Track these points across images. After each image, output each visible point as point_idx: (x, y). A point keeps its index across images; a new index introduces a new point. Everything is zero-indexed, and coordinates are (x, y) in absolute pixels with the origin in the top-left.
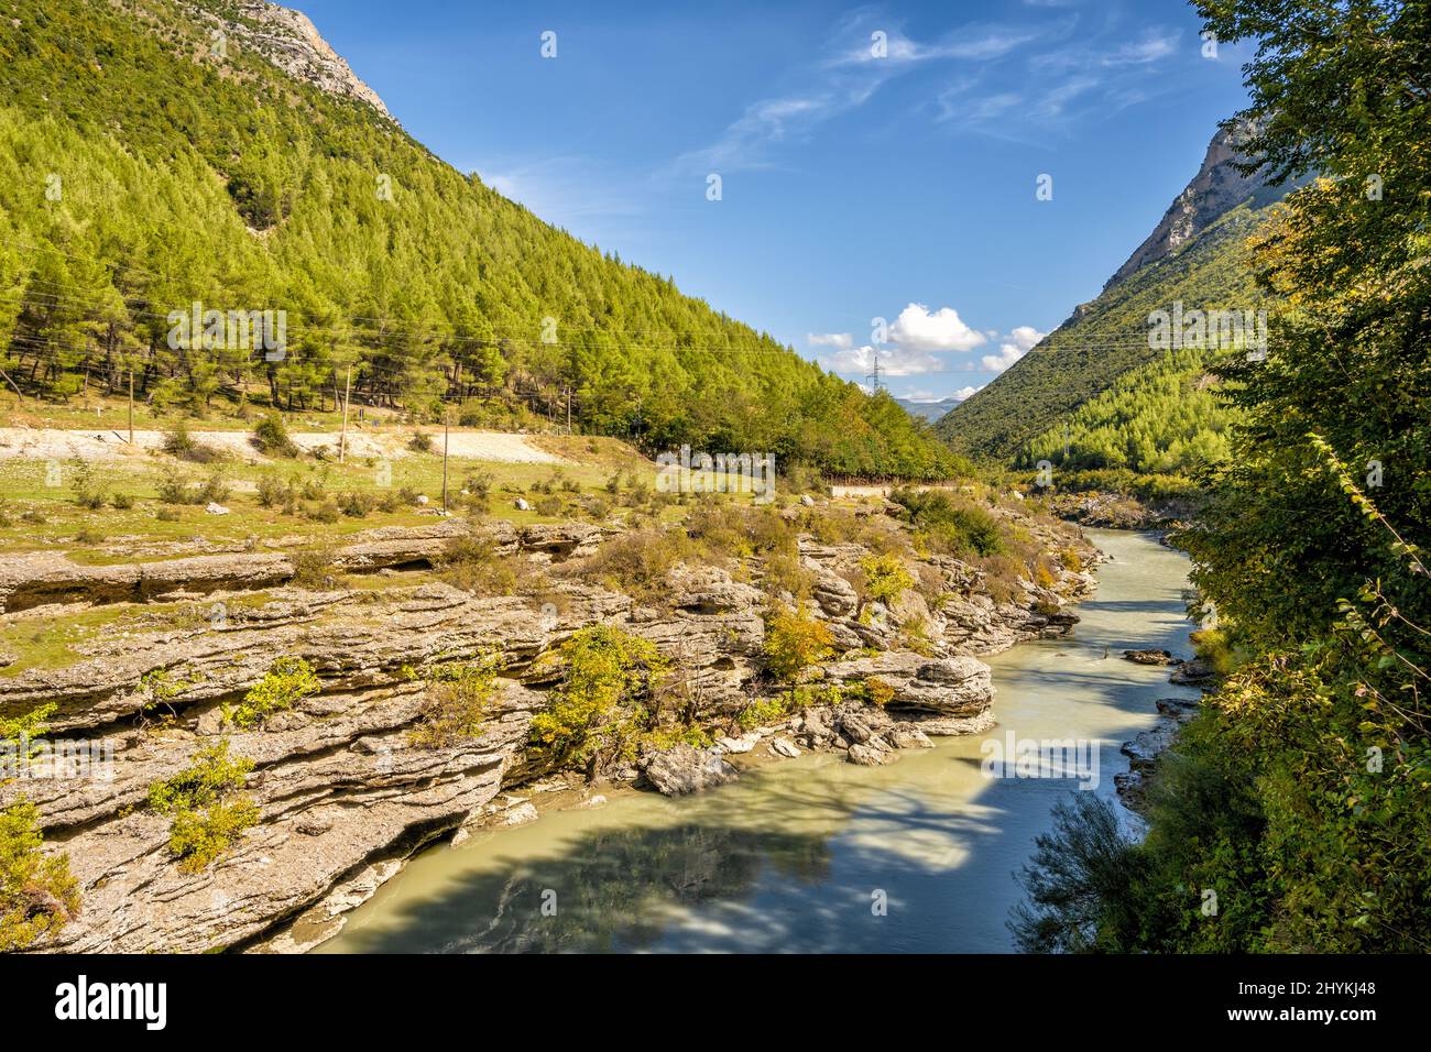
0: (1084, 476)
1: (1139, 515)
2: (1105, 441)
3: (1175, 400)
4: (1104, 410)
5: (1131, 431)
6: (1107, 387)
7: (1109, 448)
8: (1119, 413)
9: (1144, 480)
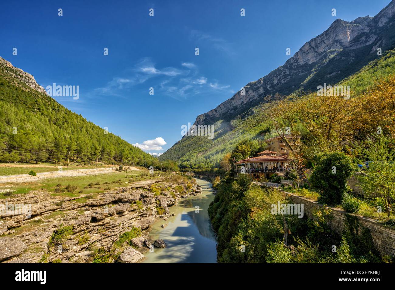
0: (184, 169)
1: (194, 175)
2: (186, 163)
3: (195, 158)
4: (185, 159)
5: (190, 162)
6: (184, 155)
7: (187, 165)
8: (187, 159)
9: (194, 170)
